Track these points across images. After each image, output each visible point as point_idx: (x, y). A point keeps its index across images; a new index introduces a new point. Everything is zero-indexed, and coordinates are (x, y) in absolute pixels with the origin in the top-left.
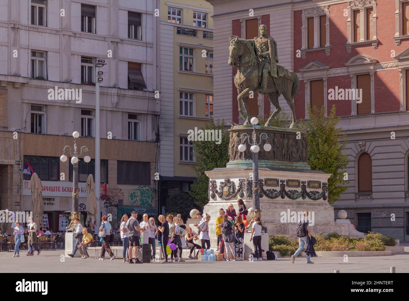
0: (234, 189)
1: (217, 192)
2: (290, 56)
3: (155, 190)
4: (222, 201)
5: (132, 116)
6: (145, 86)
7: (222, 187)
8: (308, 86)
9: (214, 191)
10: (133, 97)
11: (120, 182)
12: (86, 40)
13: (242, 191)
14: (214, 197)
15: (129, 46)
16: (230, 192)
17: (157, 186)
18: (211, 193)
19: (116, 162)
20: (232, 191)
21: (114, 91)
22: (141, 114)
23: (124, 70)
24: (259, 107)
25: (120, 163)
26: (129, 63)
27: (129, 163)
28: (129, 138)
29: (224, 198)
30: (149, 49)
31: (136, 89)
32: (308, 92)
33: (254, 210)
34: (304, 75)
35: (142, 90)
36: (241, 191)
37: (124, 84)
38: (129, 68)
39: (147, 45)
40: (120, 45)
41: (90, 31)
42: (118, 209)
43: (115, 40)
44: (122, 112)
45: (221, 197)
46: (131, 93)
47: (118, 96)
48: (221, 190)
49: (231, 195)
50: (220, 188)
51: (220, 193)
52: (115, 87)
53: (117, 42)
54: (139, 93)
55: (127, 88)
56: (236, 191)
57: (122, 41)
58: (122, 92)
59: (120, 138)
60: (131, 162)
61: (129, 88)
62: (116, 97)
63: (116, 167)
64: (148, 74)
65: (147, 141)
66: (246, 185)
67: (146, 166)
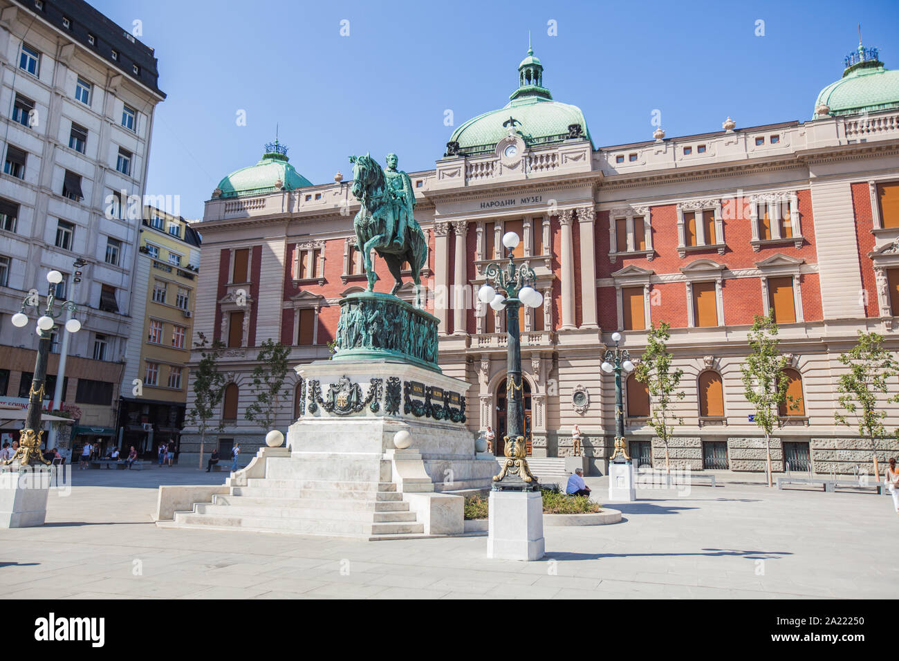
0: (358, 396)
1: (321, 401)
2: (281, 285)
3: (115, 410)
4: (333, 418)
5: (100, 336)
6: (118, 310)
7: (334, 393)
8: (297, 315)
9: (316, 401)
10: (103, 318)
11: (78, 400)
12: (59, 255)
13: (376, 401)
14: (313, 409)
15: (105, 270)
16: (350, 403)
17: (118, 407)
18: (308, 402)
19: (77, 381)
20: (355, 400)
21: (86, 309)
22: (109, 335)
23: (97, 291)
24: (244, 332)
25: (81, 381)
26: (103, 284)
27: (91, 382)
28: (94, 357)
29: (337, 412)
30: (125, 275)
31: (107, 310)
32: (297, 319)
33: (515, 437)
34: (295, 303)
35: (113, 312)
36: (373, 400)
37: (95, 302)
38: (102, 290)
39: (123, 271)
40: (96, 266)
41: (65, 246)
42: (73, 429)
43: (91, 260)
44: (90, 331)
45: (330, 410)
46: (102, 313)
47: (88, 314)
48: (332, 399)
49: (353, 407)
50: (328, 395)
51: (330, 403)
52: (85, 305)
53: (94, 263)
54: (111, 315)
55: (98, 308)
56: (363, 400)
57: (99, 263)
58: (93, 311)
59: (85, 356)
60: (93, 381)
61: (101, 308)
62: (85, 315)
63: (76, 385)
64: (121, 298)
65: (112, 362)
66: (385, 390)
67: (109, 385)
